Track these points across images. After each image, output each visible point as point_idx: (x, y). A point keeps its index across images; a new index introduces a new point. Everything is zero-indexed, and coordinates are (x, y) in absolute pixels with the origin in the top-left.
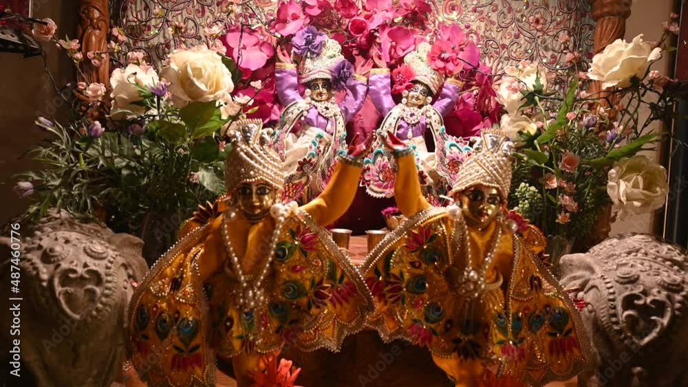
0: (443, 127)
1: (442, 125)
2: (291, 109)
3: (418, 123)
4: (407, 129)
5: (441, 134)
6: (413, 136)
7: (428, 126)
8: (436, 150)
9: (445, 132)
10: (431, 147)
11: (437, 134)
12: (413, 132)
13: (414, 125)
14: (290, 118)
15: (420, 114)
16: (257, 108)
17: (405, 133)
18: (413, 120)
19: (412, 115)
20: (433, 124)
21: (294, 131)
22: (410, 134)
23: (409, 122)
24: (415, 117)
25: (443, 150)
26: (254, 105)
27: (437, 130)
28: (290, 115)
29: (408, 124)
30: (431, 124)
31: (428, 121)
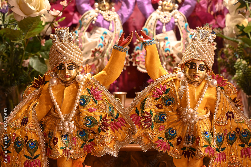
0: (187, 24)
1: (186, 22)
2: (86, 17)
3: (169, 22)
4: (162, 26)
5: (186, 29)
6: (167, 30)
7: (176, 24)
8: (182, 39)
9: (188, 26)
10: (178, 37)
11: (182, 29)
12: (166, 28)
13: (166, 24)
14: (85, 22)
15: (170, 16)
16: (64, 18)
17: (161, 29)
18: (165, 21)
19: (165, 17)
20: (180, 22)
21: (89, 30)
22: (164, 29)
23: (163, 21)
24: (167, 18)
25: (187, 40)
26: (63, 16)
27: (182, 26)
28: (85, 21)
29: (163, 23)
30: (178, 22)
31: (176, 20)
